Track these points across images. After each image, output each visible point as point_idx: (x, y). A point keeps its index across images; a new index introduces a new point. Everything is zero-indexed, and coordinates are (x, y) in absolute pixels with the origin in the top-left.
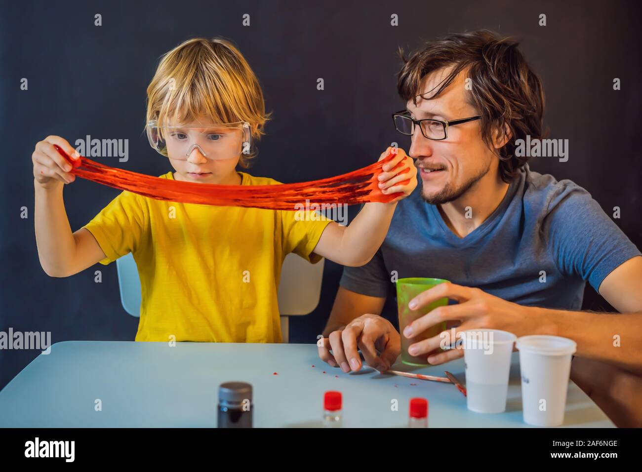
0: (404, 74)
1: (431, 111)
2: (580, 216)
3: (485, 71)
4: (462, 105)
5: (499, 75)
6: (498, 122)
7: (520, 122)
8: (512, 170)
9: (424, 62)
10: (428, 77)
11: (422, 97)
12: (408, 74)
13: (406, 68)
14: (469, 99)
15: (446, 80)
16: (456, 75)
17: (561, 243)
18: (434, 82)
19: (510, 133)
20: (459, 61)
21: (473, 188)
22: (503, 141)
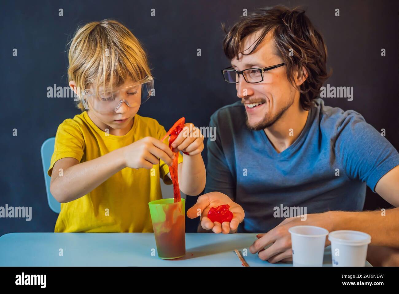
0: (228, 40)
1: (250, 63)
2: (362, 137)
3: (285, 31)
4: (271, 56)
5: (295, 33)
6: (297, 66)
7: (312, 64)
8: (309, 101)
9: (242, 29)
10: (246, 39)
11: (243, 54)
12: (231, 39)
13: (229, 35)
14: (276, 51)
15: (258, 40)
16: (265, 36)
17: (349, 157)
18: (250, 42)
19: (307, 73)
20: (266, 26)
21: (283, 115)
22: (302, 80)
